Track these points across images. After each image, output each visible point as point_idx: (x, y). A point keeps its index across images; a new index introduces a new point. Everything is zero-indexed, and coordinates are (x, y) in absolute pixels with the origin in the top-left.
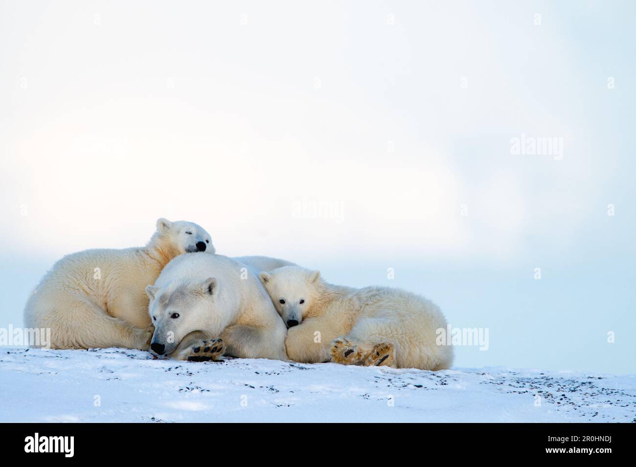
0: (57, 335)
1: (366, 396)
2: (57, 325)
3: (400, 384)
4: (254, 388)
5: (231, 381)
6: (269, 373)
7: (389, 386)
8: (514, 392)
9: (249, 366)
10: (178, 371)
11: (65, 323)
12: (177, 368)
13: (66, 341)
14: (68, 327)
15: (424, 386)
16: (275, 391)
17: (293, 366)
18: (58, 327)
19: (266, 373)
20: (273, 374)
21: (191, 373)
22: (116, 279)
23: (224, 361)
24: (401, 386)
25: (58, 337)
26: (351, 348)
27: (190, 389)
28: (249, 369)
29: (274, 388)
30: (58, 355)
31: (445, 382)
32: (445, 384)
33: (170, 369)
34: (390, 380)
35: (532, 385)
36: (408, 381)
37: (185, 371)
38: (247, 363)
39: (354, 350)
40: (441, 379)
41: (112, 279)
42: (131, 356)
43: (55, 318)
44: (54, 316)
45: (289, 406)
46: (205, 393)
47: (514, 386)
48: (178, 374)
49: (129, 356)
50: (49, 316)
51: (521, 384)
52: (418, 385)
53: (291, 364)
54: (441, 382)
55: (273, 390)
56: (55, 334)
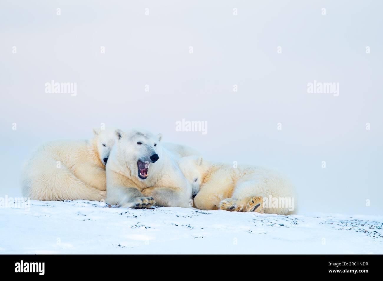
0: (45, 192)
1: (250, 232)
2: (45, 185)
3: (270, 224)
4: (178, 226)
5: (163, 221)
6: (185, 216)
7: (263, 225)
8: (343, 229)
9: (171, 212)
10: (127, 215)
11: (50, 184)
12: (126, 213)
13: (51, 196)
14: (52, 187)
15: (285, 225)
16: (191, 228)
17: (197, 212)
18: (45, 187)
19: (183, 216)
20: (187, 217)
21: (136, 216)
22: (76, 158)
23: (154, 209)
24: (270, 225)
25: (45, 193)
26: (232, 206)
27: (138, 227)
28: (172, 214)
29: (190, 226)
30: (48, 204)
31: (296, 223)
32: (297, 224)
33: (121, 214)
34: (262, 221)
35: (352, 224)
36: (274, 222)
37: (132, 215)
38: (170, 210)
39: (235, 206)
40: (293, 220)
41: (73, 157)
42: (95, 205)
43: (44, 180)
44: (43, 179)
45: (202, 238)
46: (148, 229)
47: (341, 225)
48: (128, 217)
49: (93, 205)
50: (39, 179)
51: (344, 224)
52: (281, 224)
53: (196, 211)
54: (294, 223)
55: (190, 227)
56: (44, 191)
